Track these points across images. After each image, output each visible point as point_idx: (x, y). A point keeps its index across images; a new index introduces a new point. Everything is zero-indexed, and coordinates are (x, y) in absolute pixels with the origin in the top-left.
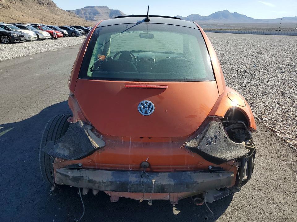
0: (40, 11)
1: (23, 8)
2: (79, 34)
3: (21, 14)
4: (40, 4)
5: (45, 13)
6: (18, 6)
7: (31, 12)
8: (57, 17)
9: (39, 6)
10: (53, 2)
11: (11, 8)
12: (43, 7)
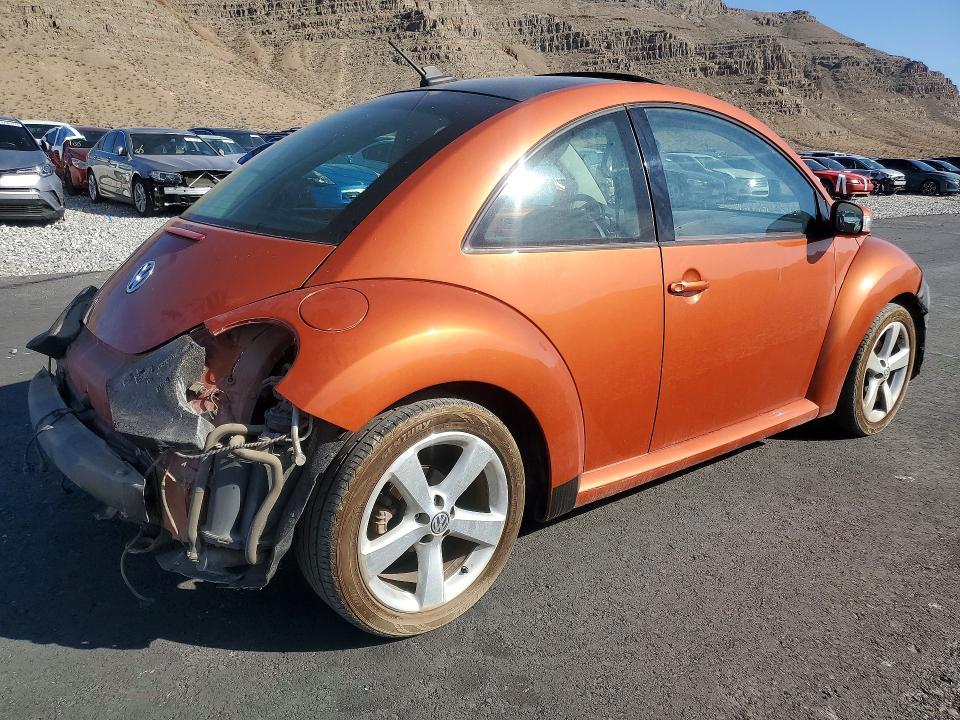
0: (891, 116)
1: (839, 108)
2: (950, 185)
3: (824, 127)
4: (899, 91)
5: (908, 121)
6: (824, 106)
7: (862, 119)
8: (949, 130)
9: (895, 98)
10: (949, 81)
11: (803, 110)
12: (907, 101)
